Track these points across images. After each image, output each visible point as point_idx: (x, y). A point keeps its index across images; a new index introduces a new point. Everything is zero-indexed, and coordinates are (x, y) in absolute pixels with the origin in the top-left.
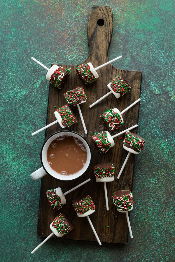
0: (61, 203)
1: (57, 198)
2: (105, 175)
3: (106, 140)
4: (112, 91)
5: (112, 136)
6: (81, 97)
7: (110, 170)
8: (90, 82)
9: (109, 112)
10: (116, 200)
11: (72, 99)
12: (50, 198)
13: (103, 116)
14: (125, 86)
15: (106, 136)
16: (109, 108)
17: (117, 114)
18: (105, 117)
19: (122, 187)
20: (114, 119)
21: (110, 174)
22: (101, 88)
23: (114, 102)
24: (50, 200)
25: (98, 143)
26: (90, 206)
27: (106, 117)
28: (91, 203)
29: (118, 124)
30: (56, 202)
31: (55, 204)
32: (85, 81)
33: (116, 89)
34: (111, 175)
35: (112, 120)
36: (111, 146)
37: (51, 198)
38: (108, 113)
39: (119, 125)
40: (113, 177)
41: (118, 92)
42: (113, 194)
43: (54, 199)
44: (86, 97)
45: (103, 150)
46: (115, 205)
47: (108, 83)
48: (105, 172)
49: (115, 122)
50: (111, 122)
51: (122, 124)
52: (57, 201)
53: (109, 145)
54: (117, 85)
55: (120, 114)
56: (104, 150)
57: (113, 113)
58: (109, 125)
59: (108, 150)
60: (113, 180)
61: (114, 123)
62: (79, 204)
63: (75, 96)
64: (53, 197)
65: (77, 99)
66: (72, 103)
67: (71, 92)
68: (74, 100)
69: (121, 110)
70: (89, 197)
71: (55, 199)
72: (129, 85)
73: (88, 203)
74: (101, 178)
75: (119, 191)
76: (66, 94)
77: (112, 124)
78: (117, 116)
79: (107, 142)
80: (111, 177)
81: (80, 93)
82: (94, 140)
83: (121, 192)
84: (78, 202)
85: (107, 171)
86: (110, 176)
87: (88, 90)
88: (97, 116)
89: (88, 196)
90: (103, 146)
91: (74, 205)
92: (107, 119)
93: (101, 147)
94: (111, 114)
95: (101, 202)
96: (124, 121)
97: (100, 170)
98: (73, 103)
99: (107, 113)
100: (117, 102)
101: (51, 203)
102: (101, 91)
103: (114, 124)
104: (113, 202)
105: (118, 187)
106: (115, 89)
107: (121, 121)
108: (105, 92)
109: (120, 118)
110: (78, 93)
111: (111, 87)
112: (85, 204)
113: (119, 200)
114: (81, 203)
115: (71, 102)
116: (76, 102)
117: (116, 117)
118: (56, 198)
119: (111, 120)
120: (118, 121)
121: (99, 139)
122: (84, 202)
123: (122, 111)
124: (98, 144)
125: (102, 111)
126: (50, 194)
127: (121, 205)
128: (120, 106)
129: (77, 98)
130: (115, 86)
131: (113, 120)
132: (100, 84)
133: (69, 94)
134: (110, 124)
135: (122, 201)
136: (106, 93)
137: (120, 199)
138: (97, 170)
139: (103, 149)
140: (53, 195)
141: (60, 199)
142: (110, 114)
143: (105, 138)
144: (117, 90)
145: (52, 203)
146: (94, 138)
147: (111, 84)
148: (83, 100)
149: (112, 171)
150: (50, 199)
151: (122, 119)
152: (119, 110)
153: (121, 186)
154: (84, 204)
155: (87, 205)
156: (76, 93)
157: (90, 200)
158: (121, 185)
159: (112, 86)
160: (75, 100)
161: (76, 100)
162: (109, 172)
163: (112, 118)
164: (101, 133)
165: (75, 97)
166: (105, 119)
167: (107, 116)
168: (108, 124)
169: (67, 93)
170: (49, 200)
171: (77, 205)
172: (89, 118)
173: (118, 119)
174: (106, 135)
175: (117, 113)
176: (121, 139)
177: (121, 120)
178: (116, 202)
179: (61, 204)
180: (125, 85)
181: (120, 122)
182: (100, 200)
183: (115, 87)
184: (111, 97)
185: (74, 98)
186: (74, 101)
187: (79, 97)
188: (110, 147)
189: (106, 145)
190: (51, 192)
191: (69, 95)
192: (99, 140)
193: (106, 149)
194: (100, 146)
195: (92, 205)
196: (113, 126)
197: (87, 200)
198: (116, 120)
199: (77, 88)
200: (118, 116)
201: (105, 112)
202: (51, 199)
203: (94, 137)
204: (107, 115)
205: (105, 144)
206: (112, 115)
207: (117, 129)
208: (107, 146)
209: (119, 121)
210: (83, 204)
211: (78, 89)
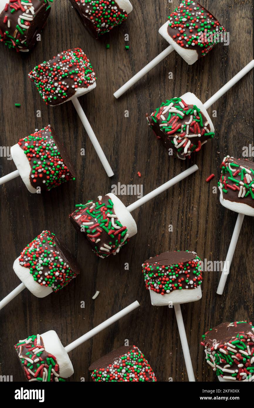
0: (58, 372)
1: (48, 359)
2: (176, 285)
3: (110, 218)
4: (174, 45)
5: (127, 206)
6: (73, 79)
7: (187, 269)
8: (110, 26)
9: (172, 104)
10: (214, 352)
11: (49, 87)
12: (28, 362)
13: (156, 119)
14: (209, 27)
15: (111, 209)
16: (170, 94)
17: (195, 108)
18: (159, 121)
19: (226, 314)
20: (187, 123)
21: (190, 279)
22: (143, 41)
23: (181, 76)
24: (28, 367)
25: (88, 231)
26: (141, 377)
27: (163, 118)
28: (144, 366)
29: (199, 135)
30: (46, 372)
31: (42, 377)
32: (96, 25)
33: (183, 39)
34: (191, 282)
35: (183, 126)
36: (127, 235)
37: (32, 362)
38: (169, 108)
39: (204, 138)
40: (199, 287)
41: (191, 47)
42: (203, 336)
43: (39, 362)
44: (94, 74)
45: (106, 248)
46: (212, 368)
47: (162, 24)
48: (174, 277)
49: (191, 132)
50: (180, 132)
51: (210, 137)
52: (47, 368)
53: (121, 232)
54: (187, 27)
55: (203, 107)
56: (110, 248)
57: (183, 106)
58: (175, 142)
59: (120, 246)
60: (201, 296)
61: (187, 136)
62: (109, 372)
63: (56, 78)
64: (35, 358)
65: (61, 85)
66: (52, 99)
67: (44, 67)
68: (56, 87)
69: (204, 98)
70: (136, 351)
71: (41, 364)
72: (220, 25)
73: (135, 367)
74: (165, 292)
75: (220, 326)
76: (32, 74)
77: (183, 139)
78: (193, 114)
79: (115, 226)
80: (193, 288)
81: (70, 68)
82: (78, 222)
83: (225, 328)
84: (105, 367)
85: (180, 272)
86: (190, 285)
87: (107, 49)
88: (139, 120)
89: (133, 349)
90: (106, 237)
91: (96, 377)
92: (166, 125)
93: (99, 240)
94: (177, 109)
95: (172, 364)
96: (215, 127)
97: (161, 272)
98: (55, 98)
99: (166, 109)
100: (191, 75)
101: (30, 375)
102: (143, 48)
103: (189, 138)
104: (206, 360)
105: (217, 315)
106: (180, 38)
107: (208, 127)
108: (153, 49)
109: (205, 120)
110: (64, 68)
111: (170, 34)
112: (127, 371)
113: (221, 350)
114: (115, 368)
115: (49, 95)
116: (62, 94)
117: (191, 116)
118: (45, 359)
119: (180, 128)
120: (199, 129)
121: (91, 220)
122: (123, 367)
123: (207, 98)
124: (91, 233)
125: (152, 105)
126: (27, 349)
127: (228, 366)
128: (201, 85)
129: (63, 83)
130: (180, 29)
131: (186, 127)
132: (139, 29)
133: (39, 73)
134: (178, 139)
135: (230, 353)
136: (159, 54)
137: (223, 347)
138: (151, 272)
139: (105, 245)
140: (36, 351)
141: (56, 362)
142: (174, 110)
143: (109, 215)
144: (186, 41)
145: (33, 374)
146: (77, 218)
147: (170, 27)
148: (81, 87)
149: (195, 272)
150: (28, 365)
151: (209, 121)
152: (199, 96)
153: (223, 311)
154: (124, 371)
155: (133, 373)
156: (57, 70)
157: (140, 358)
158: (223, 308)
159: (173, 30)
160: (58, 89)
161: (62, 89)
162: (185, 274)
163: (181, 120)
164: (96, 200)
165: (57, 81)
166: (161, 125)
167: (166, 118)
168: (172, 139)
169: (34, 72)
170: (26, 366)
171: (105, 375)
172: (115, 128)
173: (199, 123)
174: (108, 206)
175: (194, 104)
176: (213, 177)
177: (206, 124)
178: (213, 359)
179: (59, 378)
180: (207, 24)
181: (206, 132)
182: (167, 357)
183: (182, 33)
184: (173, 62)
185: (53, 84)
186: (57, 91)
187: (68, 80)
188: (125, 239)
189: (113, 233)
190: (29, 344)
191: (41, 77)
192: (92, 223)
193: (114, 243)
194: (96, 238)
195: (146, 372)
196: (186, 143)
197: (132, 359)
198: (192, 125)
199: (59, 55)
200: (197, 113)
201: (158, 106)
202: (31, 364)
203: (77, 215)
204: (166, 115)
205: (109, 232)
206: (179, 112)
207: (197, 150)
208: (116, 236)
209: (202, 128)
210: (121, 372)
211: (63, 56)
